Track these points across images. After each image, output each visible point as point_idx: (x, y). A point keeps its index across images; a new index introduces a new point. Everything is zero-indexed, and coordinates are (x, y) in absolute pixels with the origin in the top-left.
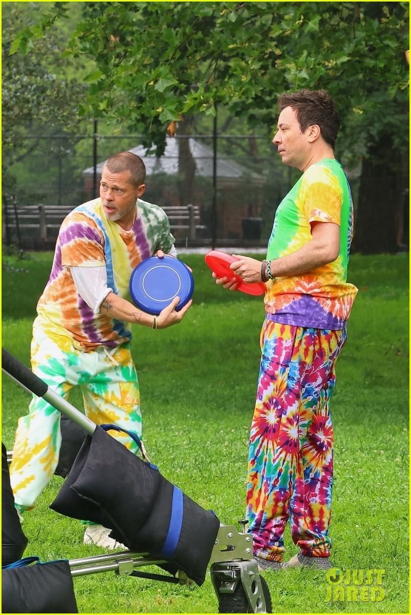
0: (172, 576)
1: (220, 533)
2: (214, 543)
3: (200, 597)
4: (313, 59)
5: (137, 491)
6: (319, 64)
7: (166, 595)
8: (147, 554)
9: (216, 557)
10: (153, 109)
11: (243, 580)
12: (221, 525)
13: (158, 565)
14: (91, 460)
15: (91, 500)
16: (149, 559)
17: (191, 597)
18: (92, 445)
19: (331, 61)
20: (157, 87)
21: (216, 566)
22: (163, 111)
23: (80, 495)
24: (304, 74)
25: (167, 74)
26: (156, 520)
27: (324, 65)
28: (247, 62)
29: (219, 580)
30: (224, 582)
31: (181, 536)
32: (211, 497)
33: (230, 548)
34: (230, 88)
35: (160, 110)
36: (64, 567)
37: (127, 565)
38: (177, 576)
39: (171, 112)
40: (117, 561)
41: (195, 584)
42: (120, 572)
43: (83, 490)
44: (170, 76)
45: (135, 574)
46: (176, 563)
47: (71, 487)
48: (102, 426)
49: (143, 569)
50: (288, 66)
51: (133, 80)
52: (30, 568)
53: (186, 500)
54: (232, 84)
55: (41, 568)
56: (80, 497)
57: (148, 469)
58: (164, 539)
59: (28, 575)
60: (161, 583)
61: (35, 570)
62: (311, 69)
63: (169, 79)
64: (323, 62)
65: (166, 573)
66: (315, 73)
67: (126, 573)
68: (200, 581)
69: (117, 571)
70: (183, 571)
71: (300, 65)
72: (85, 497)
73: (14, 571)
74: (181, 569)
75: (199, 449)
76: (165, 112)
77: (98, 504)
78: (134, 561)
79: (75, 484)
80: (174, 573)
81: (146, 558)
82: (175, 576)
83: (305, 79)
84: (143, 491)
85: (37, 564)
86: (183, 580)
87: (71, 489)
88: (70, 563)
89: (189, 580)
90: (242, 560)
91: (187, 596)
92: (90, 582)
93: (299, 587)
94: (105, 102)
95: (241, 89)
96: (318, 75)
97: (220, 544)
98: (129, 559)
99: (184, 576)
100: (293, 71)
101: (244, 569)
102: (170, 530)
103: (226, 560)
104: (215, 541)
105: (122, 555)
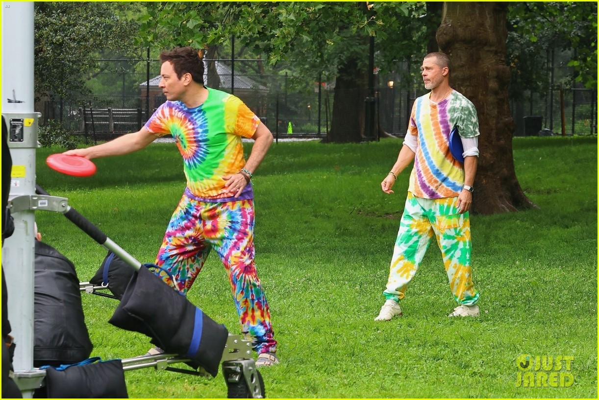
0: (195, 370)
1: (229, 340)
2: (224, 347)
3: (215, 385)
4: (298, 6)
5: (170, 312)
6: (302, 10)
7: (191, 383)
8: (177, 355)
9: (225, 357)
10: (186, 40)
11: (245, 373)
12: (229, 335)
13: (186, 363)
14: (138, 290)
15: (137, 317)
16: (179, 358)
17: (209, 385)
18: (138, 279)
19: (311, 8)
20: (188, 25)
21: (226, 364)
22: (192, 42)
23: (130, 314)
24: (292, 17)
25: (196, 16)
26: (183, 331)
27: (306, 11)
28: (252, 8)
29: (228, 374)
30: (232, 374)
31: (201, 342)
32: (225, 315)
33: (235, 351)
34: (241, 26)
35: (190, 41)
36: (117, 364)
37: (164, 362)
38: (198, 370)
39: (198, 42)
40: (156, 360)
41: (210, 377)
42: (158, 368)
43: (131, 310)
44: (198, 17)
45: (168, 369)
46: (197, 362)
47: (123, 308)
48: (145, 265)
49: (175, 365)
50: (281, 11)
51: (171, 20)
52: (94, 365)
53: (205, 317)
54: (242, 23)
55: (102, 365)
56: (129, 315)
58: (188, 345)
59: (93, 370)
60: (188, 375)
61: (98, 366)
62: (297, 13)
63: (197, 19)
64: (306, 8)
65: (191, 369)
66: (300, 16)
67: (162, 369)
68: (214, 374)
69: (156, 367)
71: (289, 10)
72: (133, 315)
73: (83, 367)
74: (201, 366)
75: (218, 281)
76: (194, 43)
77: (142, 320)
78: (168, 360)
79: (127, 306)
80: (196, 369)
81: (176, 358)
83: (292, 20)
84: (174, 311)
85: (99, 362)
86: (202, 373)
87: (123, 309)
88: (123, 361)
89: (206, 373)
90: (244, 359)
91: (206, 384)
92: (137, 374)
93: (285, 378)
94: (152, 36)
95: (248, 27)
96: (302, 17)
97: (228, 348)
98: (164, 358)
99: (203, 370)
100: (284, 15)
101: (246, 366)
102: (193, 338)
103: (233, 359)
104: (225, 345)
105: (159, 356)
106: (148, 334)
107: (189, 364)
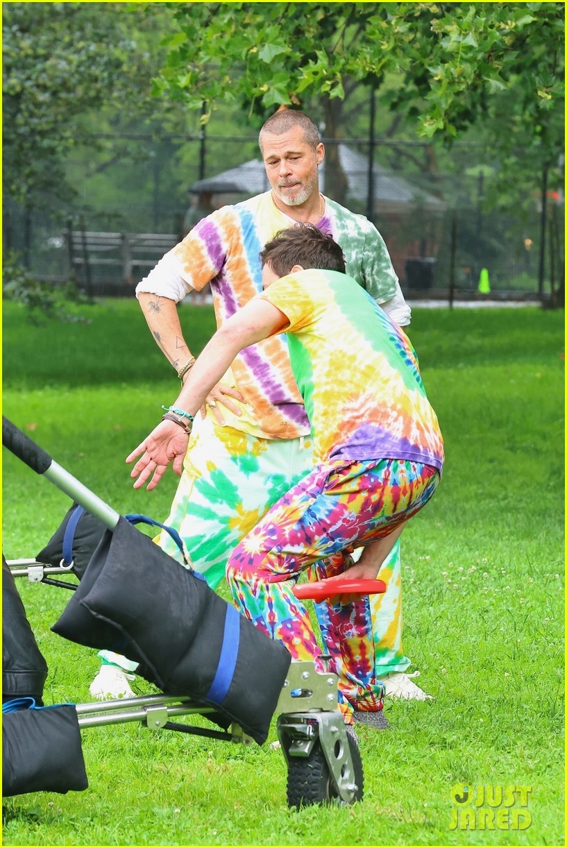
0: (223, 730)
1: (292, 671)
2: (282, 686)
5: (175, 610)
8: (187, 698)
9: (285, 705)
11: (322, 739)
13: (204, 715)
14: (111, 564)
15: (109, 620)
16: (192, 704)
18: (112, 544)
21: (285, 719)
23: (94, 613)
26: (201, 651)
29: (289, 738)
30: (296, 741)
31: (235, 675)
33: (305, 693)
36: (68, 713)
37: (160, 713)
38: (229, 730)
40: (144, 707)
41: (254, 743)
42: (149, 722)
43: (98, 607)
45: (169, 726)
46: (228, 713)
47: (81, 601)
48: (127, 517)
49: (182, 720)
53: (245, 622)
55: (36, 714)
57: (192, 578)
58: (210, 680)
59: (17, 724)
61: (29, 717)
67: (157, 725)
68: (261, 738)
69: (144, 721)
70: (238, 725)
72: (101, 617)
74: (235, 722)
77: (119, 627)
78: (169, 708)
80: (225, 727)
81: (186, 704)
82: (226, 730)
84: (183, 611)
86: (237, 737)
87: (82, 604)
88: (78, 709)
89: (245, 736)
90: (322, 711)
97: (291, 686)
98: (161, 705)
99: (239, 731)
101: (325, 723)
102: (220, 665)
103: (299, 711)
104: (283, 682)
105: (152, 699)
106: (131, 656)
107: (209, 716)
